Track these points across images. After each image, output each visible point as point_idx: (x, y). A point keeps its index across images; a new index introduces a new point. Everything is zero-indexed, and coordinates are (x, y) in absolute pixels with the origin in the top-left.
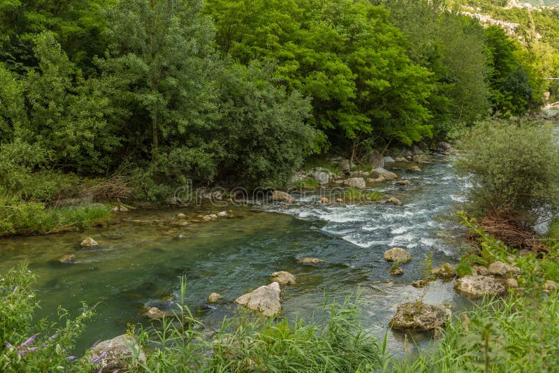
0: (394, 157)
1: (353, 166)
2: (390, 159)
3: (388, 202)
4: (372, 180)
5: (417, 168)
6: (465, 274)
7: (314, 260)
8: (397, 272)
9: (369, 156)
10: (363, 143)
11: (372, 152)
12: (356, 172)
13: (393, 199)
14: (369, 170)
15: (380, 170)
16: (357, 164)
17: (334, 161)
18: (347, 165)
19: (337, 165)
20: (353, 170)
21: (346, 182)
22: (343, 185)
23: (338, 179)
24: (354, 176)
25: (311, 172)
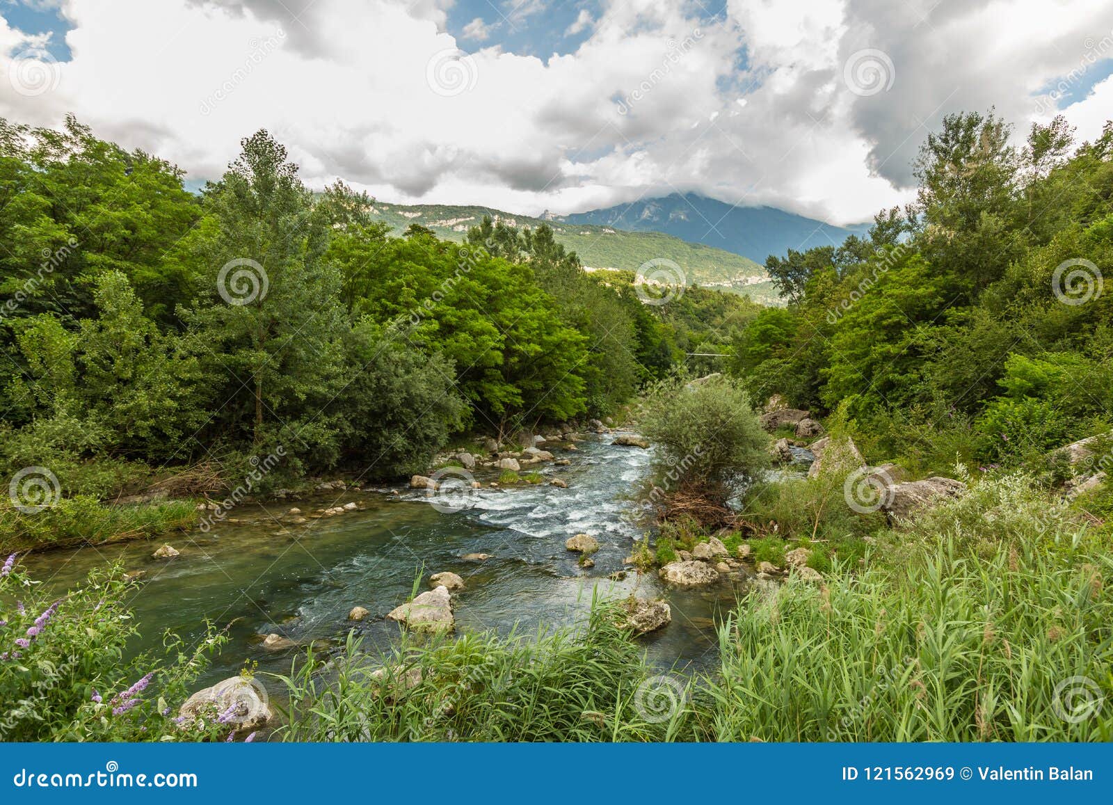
0: (544, 436)
1: (502, 445)
2: (540, 438)
3: (551, 484)
4: (525, 461)
5: (573, 447)
6: (669, 561)
7: (481, 556)
8: (587, 563)
9: (519, 435)
10: (511, 419)
11: (522, 429)
12: (505, 453)
13: (556, 480)
14: (520, 450)
15: (533, 450)
16: (505, 443)
17: (478, 440)
18: (496, 445)
19: (483, 446)
20: (502, 450)
21: (497, 464)
22: (493, 467)
23: (486, 461)
24: (503, 457)
25: (452, 454)
